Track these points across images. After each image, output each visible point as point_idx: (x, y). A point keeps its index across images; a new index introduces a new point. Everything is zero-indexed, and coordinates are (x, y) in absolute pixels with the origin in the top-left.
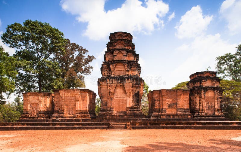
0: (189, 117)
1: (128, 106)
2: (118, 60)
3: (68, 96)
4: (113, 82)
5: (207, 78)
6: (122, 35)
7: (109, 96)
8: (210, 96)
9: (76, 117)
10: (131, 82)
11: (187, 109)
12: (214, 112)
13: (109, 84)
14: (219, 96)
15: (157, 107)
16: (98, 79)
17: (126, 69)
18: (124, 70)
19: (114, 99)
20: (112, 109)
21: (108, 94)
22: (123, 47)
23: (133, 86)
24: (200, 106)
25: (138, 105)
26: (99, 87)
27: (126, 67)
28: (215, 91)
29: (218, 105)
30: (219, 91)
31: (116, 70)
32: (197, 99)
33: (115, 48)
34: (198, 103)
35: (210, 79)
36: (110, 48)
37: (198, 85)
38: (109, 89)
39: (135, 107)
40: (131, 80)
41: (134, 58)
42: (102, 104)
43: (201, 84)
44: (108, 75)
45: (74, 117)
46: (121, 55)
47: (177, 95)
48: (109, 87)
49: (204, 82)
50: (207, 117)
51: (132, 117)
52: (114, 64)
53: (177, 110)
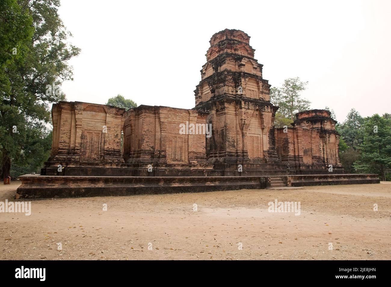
0: (323, 167)
1: (265, 148)
2: (246, 72)
3: (174, 122)
4: (250, 107)
5: (327, 119)
8: (332, 141)
10: (271, 112)
13: (243, 110)
15: (292, 154)
17: (261, 90)
18: (257, 90)
19: (246, 136)
20: (246, 153)
22: (246, 55)
24: (323, 153)
27: (261, 87)
28: (337, 136)
31: (247, 88)
33: (237, 52)
40: (271, 109)
43: (322, 126)
44: (234, 93)
45: (189, 166)
46: (250, 66)
47: (311, 137)
49: (326, 124)
52: (246, 78)
53: (312, 158)
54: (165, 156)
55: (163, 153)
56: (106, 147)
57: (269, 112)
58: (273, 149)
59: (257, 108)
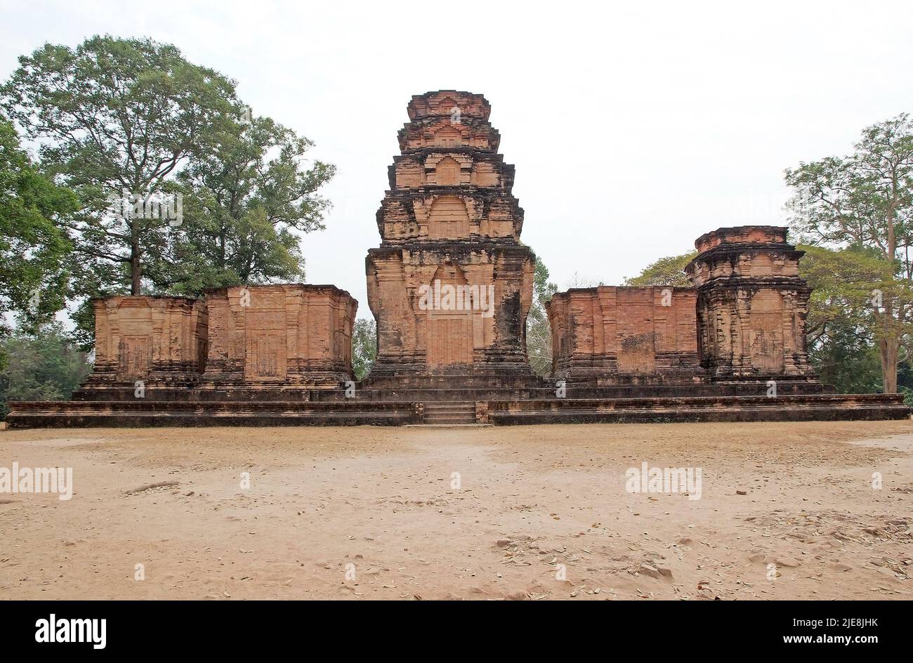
0: (697, 380)
1: (479, 344)
2: (439, 184)
3: (260, 311)
4: (425, 262)
5: (755, 249)
6: (455, 102)
7: (407, 308)
8: (766, 308)
9: (289, 384)
10: (490, 262)
11: (690, 355)
12: (781, 362)
13: (408, 269)
14: (799, 310)
15: (583, 350)
16: (370, 251)
17: (471, 217)
18: (465, 219)
19: (426, 320)
20: (420, 355)
21: (406, 304)
22: (459, 142)
23: (495, 276)
24: (732, 342)
25: (516, 341)
26: (372, 278)
27: (472, 211)
28: (785, 293)
29: (795, 340)
30: (795, 294)
31: (432, 219)
32: (721, 320)
33: (430, 144)
34: (727, 333)
35: (765, 254)
36: (410, 142)
37: (723, 271)
38: (410, 285)
39: (503, 347)
40: (490, 255)
41: (499, 178)
42: (382, 337)
43: (736, 270)
44: (407, 235)
45: (281, 384)
46: (452, 168)
47: (652, 304)
48: (409, 280)
49: (746, 263)
50: (758, 382)
51: (495, 384)
52: (426, 199)
53: (656, 358)
54: (240, 369)
55: (238, 364)
56: (155, 358)
57: (484, 264)
58: (510, 344)
59: (448, 259)
